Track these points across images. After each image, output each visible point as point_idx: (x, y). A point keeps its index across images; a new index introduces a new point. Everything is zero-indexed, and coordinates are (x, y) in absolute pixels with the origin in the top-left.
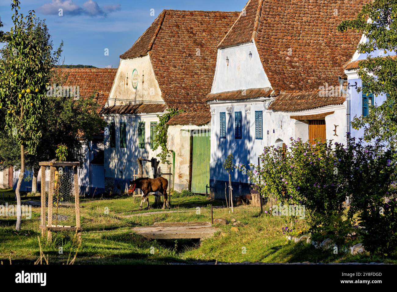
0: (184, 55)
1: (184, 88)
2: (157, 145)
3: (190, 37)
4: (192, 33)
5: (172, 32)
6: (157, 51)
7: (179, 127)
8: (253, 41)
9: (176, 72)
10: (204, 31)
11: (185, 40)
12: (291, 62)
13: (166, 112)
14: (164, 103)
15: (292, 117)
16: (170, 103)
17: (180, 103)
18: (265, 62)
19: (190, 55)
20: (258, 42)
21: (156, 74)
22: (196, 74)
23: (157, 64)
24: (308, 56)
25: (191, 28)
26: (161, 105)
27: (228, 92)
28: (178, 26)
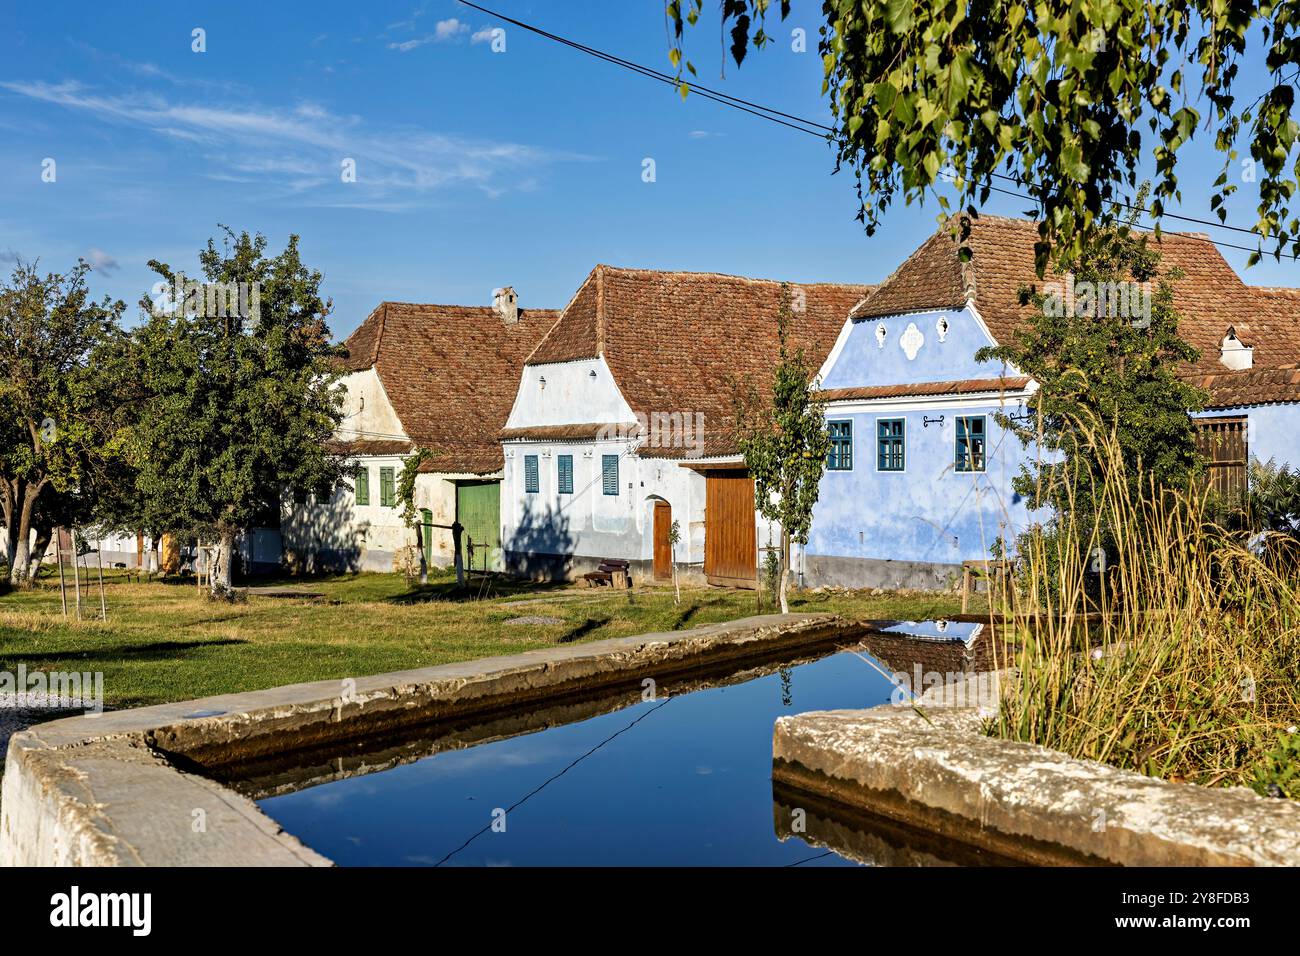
0: (423, 369)
1: (432, 418)
2: (400, 501)
3: (425, 343)
4: (427, 337)
5: (400, 336)
6: (385, 363)
7: (438, 477)
8: (601, 355)
9: (417, 395)
10: (443, 334)
11: (420, 348)
12: (654, 386)
13: (414, 453)
14: (407, 440)
15: (681, 465)
16: (418, 439)
17: (430, 439)
18: (623, 386)
19: (430, 370)
20: (608, 358)
21: (391, 398)
22: (444, 397)
23: (389, 380)
24: (674, 379)
25: (426, 330)
26: (401, 443)
27: (545, 427)
28: (405, 326)
